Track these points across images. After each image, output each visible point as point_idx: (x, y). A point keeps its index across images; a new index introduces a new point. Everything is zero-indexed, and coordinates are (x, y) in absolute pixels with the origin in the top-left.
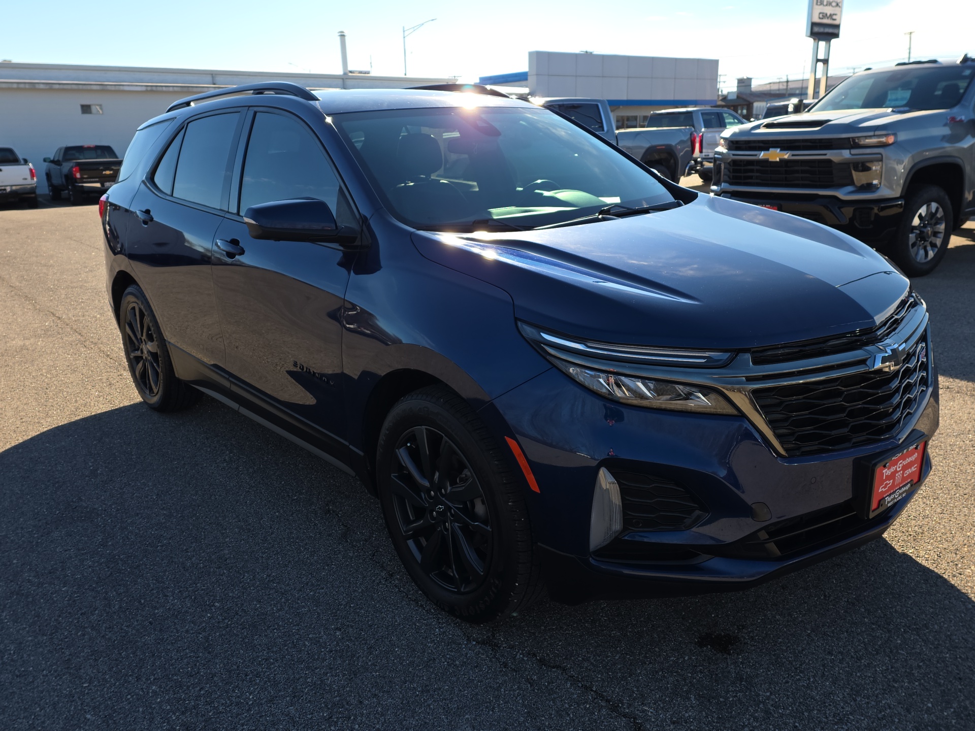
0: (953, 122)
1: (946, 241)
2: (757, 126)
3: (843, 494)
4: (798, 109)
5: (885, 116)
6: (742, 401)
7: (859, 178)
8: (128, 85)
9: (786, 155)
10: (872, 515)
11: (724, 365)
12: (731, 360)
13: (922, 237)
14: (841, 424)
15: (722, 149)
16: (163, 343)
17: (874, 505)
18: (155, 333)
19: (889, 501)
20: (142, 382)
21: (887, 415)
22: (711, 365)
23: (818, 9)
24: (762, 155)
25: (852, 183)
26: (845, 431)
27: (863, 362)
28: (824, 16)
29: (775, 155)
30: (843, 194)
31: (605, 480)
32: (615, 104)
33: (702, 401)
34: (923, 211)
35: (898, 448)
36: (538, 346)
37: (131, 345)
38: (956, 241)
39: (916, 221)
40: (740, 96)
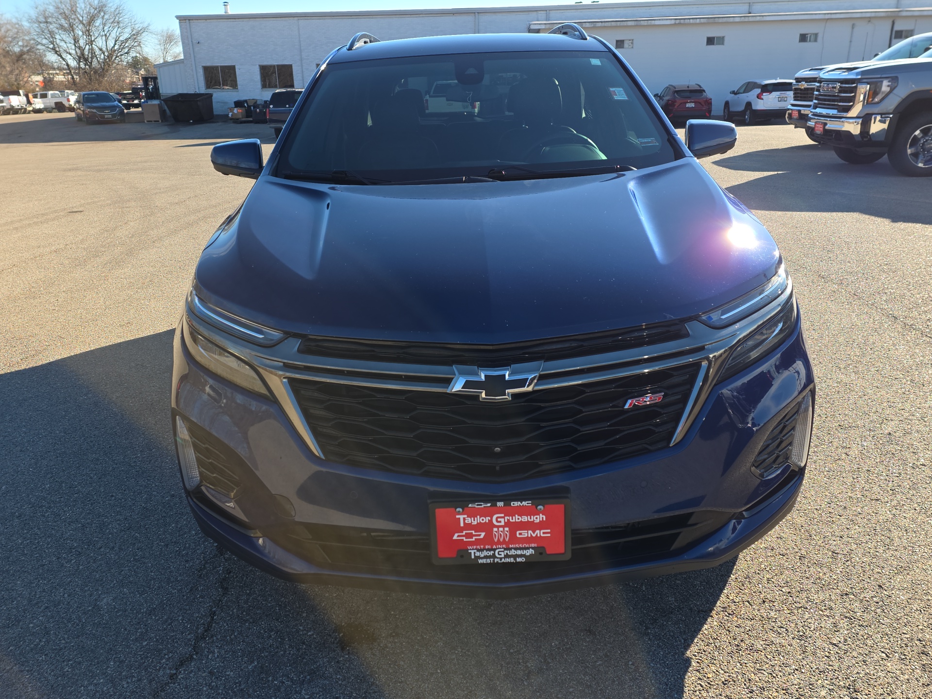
6: (277, 386)
8: (660, 20)
19: (480, 557)
27: (446, 381)
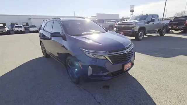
0: (144, 22)
1: (143, 36)
2: (121, 23)
3: (121, 68)
4: (126, 20)
5: (136, 21)
6: (107, 58)
7: (133, 29)
9: (124, 26)
10: (124, 71)
11: (105, 53)
12: (106, 52)
13: (140, 36)
14: (120, 60)
15: (117, 25)
16: (45, 49)
17: (124, 70)
18: (44, 48)
19: (127, 69)
20: (44, 54)
21: (126, 59)
22: (103, 53)
23: (131, 8)
24: (122, 26)
25: (132, 29)
26: (121, 61)
27: (123, 52)
28: (132, 9)
29: (123, 26)
30: (131, 31)
31: (90, 67)
32: (106, 20)
33: (102, 57)
34: (141, 33)
35: (128, 63)
36: (82, 50)
37: (42, 50)
38: (145, 36)
39: (140, 34)
40: (122, 19)
